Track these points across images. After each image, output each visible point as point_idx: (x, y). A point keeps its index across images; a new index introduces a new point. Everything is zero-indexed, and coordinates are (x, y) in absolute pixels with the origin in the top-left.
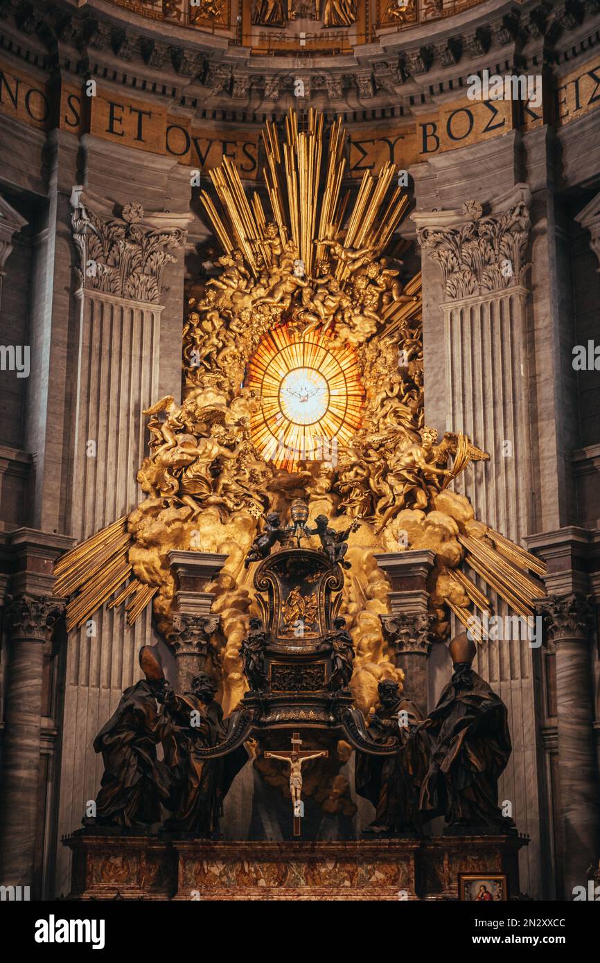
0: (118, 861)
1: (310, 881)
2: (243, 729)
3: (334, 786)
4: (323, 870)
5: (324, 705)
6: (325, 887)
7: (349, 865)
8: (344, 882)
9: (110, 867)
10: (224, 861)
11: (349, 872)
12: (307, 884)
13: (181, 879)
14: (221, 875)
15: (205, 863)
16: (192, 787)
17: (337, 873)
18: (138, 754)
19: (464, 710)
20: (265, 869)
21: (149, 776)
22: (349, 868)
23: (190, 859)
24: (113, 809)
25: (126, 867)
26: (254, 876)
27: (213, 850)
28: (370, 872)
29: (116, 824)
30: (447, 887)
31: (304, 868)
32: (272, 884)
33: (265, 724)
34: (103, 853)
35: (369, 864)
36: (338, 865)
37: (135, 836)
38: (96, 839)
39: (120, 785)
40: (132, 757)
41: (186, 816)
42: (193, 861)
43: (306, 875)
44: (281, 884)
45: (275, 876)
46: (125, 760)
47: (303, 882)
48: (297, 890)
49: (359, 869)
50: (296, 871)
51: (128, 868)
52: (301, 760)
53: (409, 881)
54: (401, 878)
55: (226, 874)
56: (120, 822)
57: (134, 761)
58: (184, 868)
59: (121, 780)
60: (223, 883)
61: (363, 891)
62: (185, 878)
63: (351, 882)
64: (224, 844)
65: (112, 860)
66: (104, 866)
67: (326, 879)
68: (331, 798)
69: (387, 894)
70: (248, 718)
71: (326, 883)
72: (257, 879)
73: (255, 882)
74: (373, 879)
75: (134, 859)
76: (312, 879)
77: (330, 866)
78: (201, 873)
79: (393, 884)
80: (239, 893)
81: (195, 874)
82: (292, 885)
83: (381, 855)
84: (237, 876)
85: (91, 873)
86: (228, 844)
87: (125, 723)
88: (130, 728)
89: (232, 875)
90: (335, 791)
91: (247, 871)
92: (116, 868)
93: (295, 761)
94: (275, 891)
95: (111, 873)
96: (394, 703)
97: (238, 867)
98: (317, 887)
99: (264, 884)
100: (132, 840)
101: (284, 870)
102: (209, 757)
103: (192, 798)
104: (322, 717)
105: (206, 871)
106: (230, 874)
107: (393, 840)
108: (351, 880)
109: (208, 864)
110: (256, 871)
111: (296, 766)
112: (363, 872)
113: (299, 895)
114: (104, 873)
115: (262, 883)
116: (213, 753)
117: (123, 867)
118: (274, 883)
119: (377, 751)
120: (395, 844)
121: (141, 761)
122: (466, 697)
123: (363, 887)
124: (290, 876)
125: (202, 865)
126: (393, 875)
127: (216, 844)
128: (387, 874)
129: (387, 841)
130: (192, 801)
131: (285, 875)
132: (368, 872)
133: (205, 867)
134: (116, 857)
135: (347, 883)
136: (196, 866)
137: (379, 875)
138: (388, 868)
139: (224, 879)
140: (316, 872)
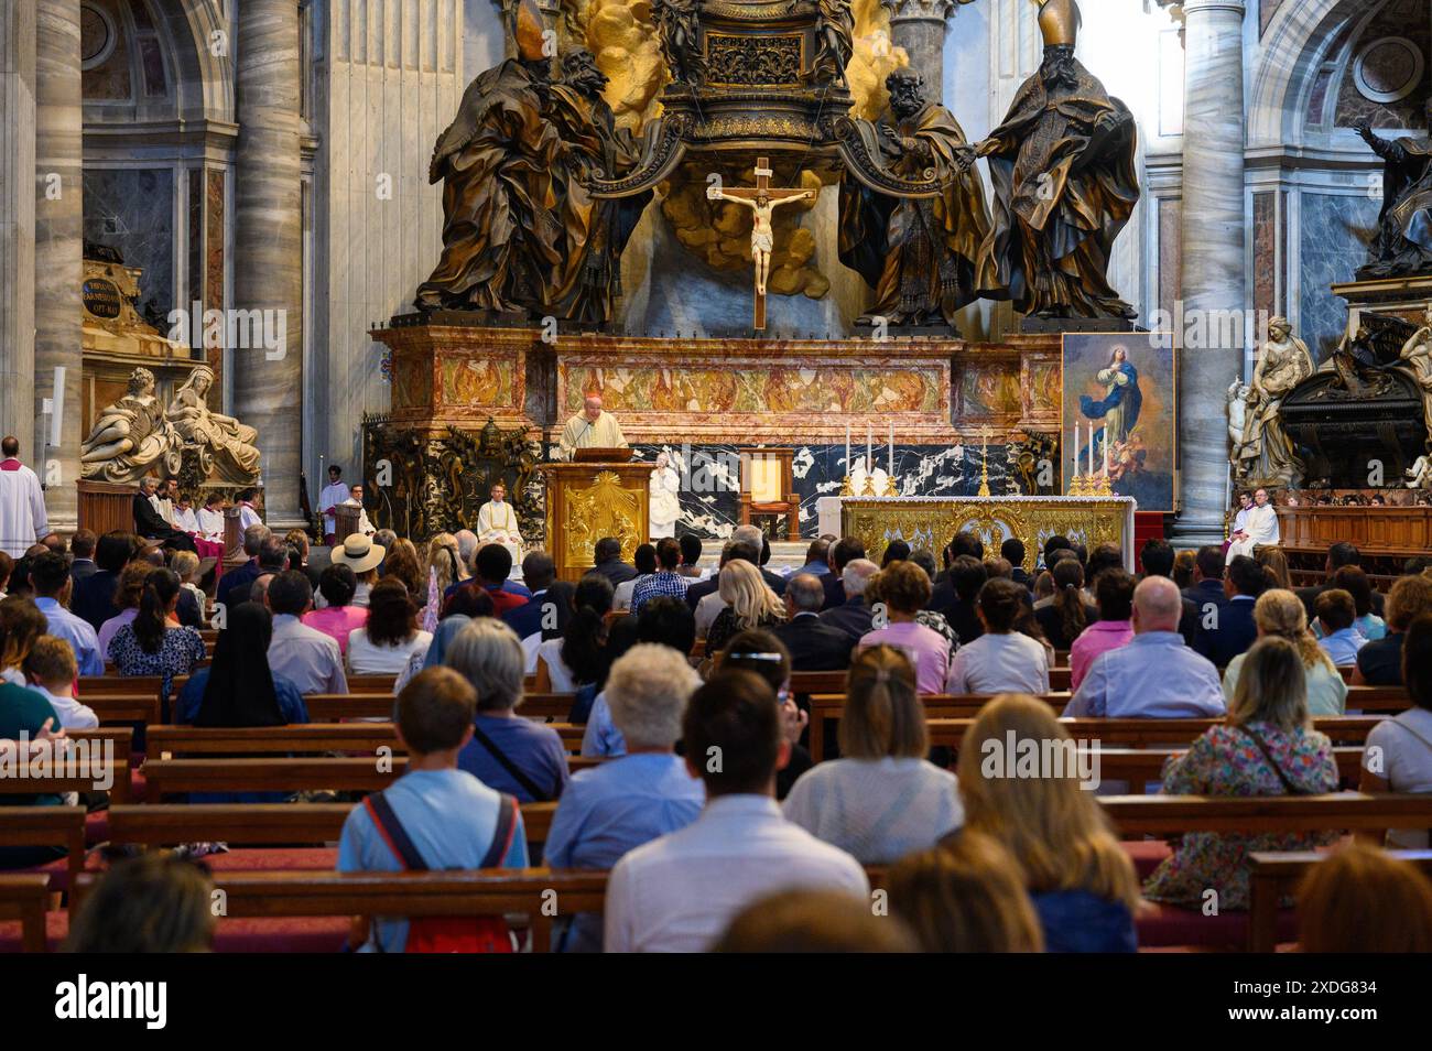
0: (481, 368)
1: (773, 402)
2: (669, 148)
3: (792, 246)
4: (795, 386)
5: (805, 111)
6: (800, 413)
7: (838, 378)
8: (830, 405)
9: (469, 378)
10: (631, 367)
11: (838, 389)
12: (769, 407)
13: (561, 398)
14: (626, 393)
15: (599, 371)
16: (575, 246)
17: (817, 391)
18: (509, 188)
19: (1061, 126)
20: (698, 384)
21: (528, 225)
22: (838, 381)
23: (576, 364)
24: (470, 281)
25: (494, 379)
26: (681, 394)
27: (614, 353)
28: (875, 391)
29: (475, 306)
30: (1025, 415)
31: (763, 381)
32: (710, 408)
33: (705, 141)
34: (458, 355)
35: (873, 376)
36: (821, 378)
37: (510, 326)
38: (451, 331)
39: (483, 242)
40: (501, 193)
41: (564, 293)
42: (581, 366)
43: (766, 393)
44: (725, 407)
45: (716, 395)
46: (488, 199)
47: (761, 405)
48: (753, 418)
49: (857, 384)
50: (751, 386)
51: (499, 380)
52: (772, 204)
53: (940, 404)
54: (928, 400)
55: (635, 391)
56: (482, 303)
57: (503, 200)
58: (567, 380)
59: (484, 232)
60: (630, 406)
61: (863, 419)
62: (568, 397)
63: (842, 406)
64: (634, 342)
65: (472, 365)
66: (459, 376)
67: (800, 400)
68: (786, 266)
69: (903, 424)
70: (677, 129)
71: (801, 406)
72: (686, 401)
73: (683, 405)
74: (880, 401)
75: (507, 364)
76: (776, 398)
77: (807, 377)
78: (594, 387)
79: (913, 409)
80: (657, 422)
81: (584, 390)
82: (743, 409)
83: (893, 362)
84: (653, 394)
85: (440, 388)
86: (640, 342)
87: (486, 134)
88: (494, 142)
89: (645, 392)
90: (794, 255)
91: (668, 386)
92: (479, 379)
93: (763, 206)
94: (717, 418)
95: (472, 388)
96: (917, 110)
97: (654, 378)
98: (785, 413)
99: (698, 409)
100: (506, 333)
101: (729, 385)
102: (613, 196)
103: (574, 263)
104: (802, 131)
105: (602, 386)
106: (641, 392)
107: (917, 339)
108: (843, 403)
109: (604, 374)
110: (684, 386)
111: (763, 215)
112: (864, 390)
113: (757, 426)
114: (460, 387)
115: (694, 405)
116: (623, 189)
117: (489, 378)
118: (714, 406)
119: (903, 191)
120: (921, 344)
121: (515, 201)
122: (1066, 103)
123: (862, 413)
124: (740, 395)
125: (594, 374)
126: (913, 393)
127: (620, 342)
128: (902, 392)
129: (908, 340)
130: (574, 269)
131: (731, 394)
132: (870, 389)
133: (600, 379)
134: (478, 361)
135: (836, 407)
136: (585, 377)
137: (889, 395)
138: (902, 382)
139: (632, 399)
140: (783, 389)
